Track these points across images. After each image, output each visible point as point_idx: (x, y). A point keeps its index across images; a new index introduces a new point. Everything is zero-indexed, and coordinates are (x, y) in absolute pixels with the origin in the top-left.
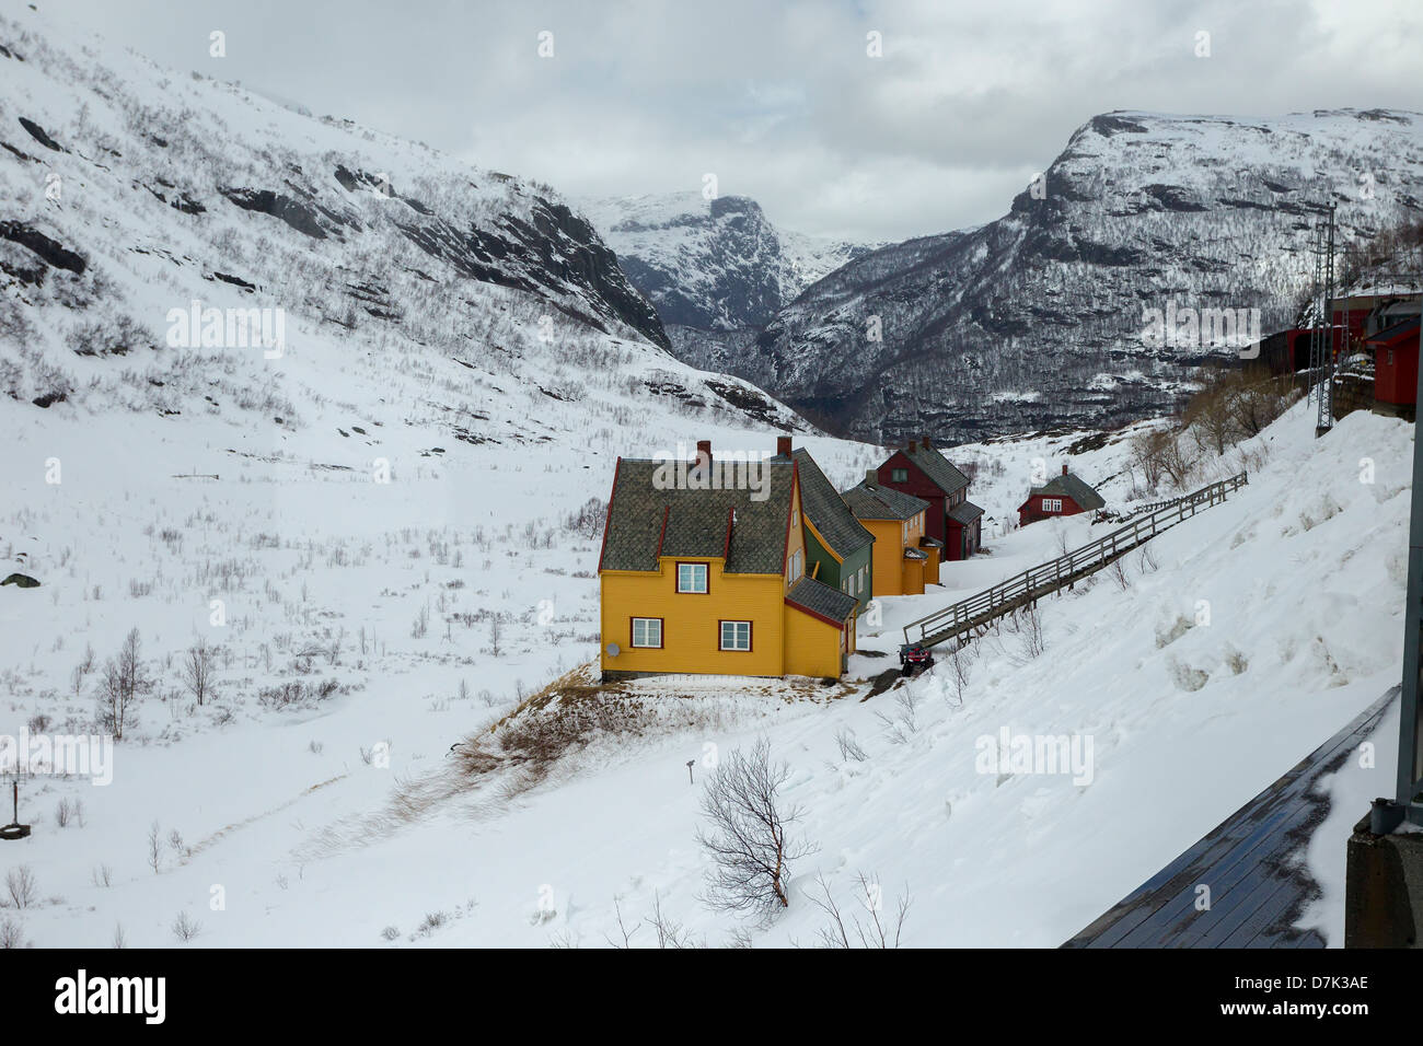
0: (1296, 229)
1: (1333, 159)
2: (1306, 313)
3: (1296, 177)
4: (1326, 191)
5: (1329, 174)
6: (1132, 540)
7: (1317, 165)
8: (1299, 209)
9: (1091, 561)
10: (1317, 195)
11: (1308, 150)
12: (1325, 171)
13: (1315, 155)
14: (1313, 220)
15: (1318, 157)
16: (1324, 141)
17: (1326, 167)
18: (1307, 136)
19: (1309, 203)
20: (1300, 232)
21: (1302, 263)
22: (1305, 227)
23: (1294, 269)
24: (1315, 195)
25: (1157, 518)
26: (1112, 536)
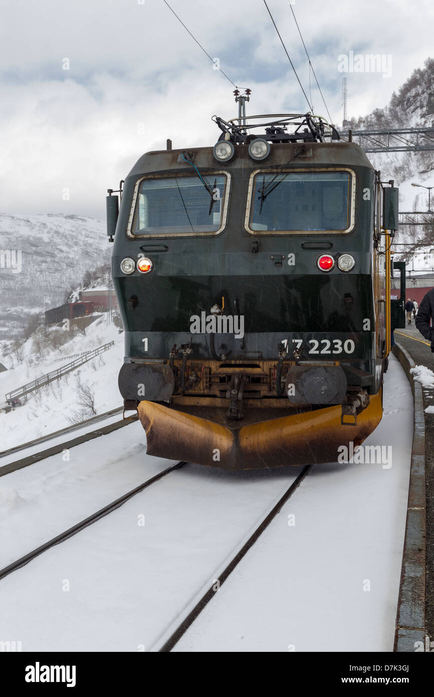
0: (42, 262)
1: (56, 234)
2: (71, 297)
3: (41, 241)
4: (54, 247)
5: (55, 240)
6: (81, 362)
7: (49, 236)
8: (43, 254)
9: (68, 369)
10: (50, 249)
11: (46, 230)
12: (53, 239)
13: (49, 232)
14: (49, 259)
15: (50, 233)
16: (52, 227)
17: (53, 237)
18: (45, 224)
19: (48, 252)
20: (44, 264)
21: (45, 277)
22: (46, 262)
23: (42, 279)
24: (49, 249)
25: (87, 356)
26: (73, 362)
